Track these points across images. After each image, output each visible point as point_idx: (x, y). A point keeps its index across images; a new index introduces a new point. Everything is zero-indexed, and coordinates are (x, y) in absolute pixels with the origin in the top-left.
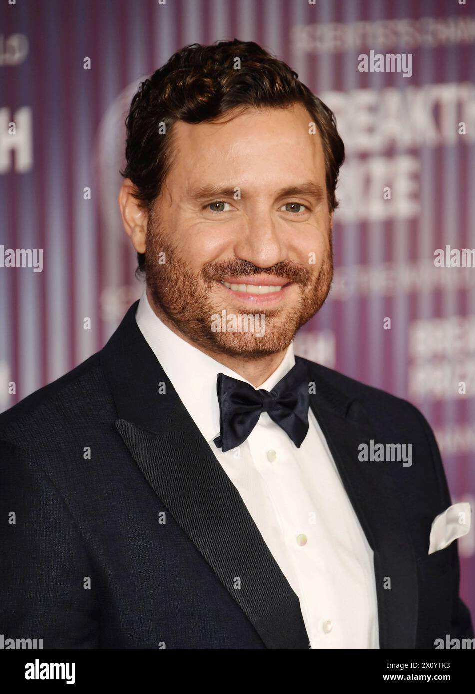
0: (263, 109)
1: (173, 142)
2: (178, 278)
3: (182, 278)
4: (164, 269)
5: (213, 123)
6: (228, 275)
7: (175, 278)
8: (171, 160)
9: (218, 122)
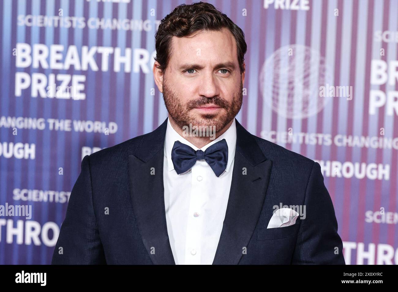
0: (209, 31)
1: (172, 45)
2: (176, 106)
3: (177, 106)
4: (169, 101)
5: (188, 38)
6: (197, 105)
7: (174, 105)
8: (171, 52)
9: (189, 37)
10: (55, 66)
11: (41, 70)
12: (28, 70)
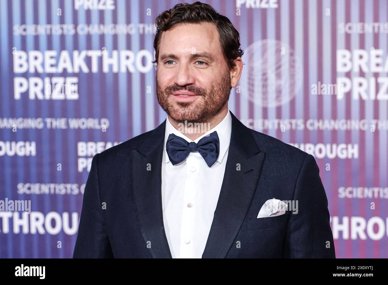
10: (49, 70)
11: (37, 74)
12: (26, 75)
